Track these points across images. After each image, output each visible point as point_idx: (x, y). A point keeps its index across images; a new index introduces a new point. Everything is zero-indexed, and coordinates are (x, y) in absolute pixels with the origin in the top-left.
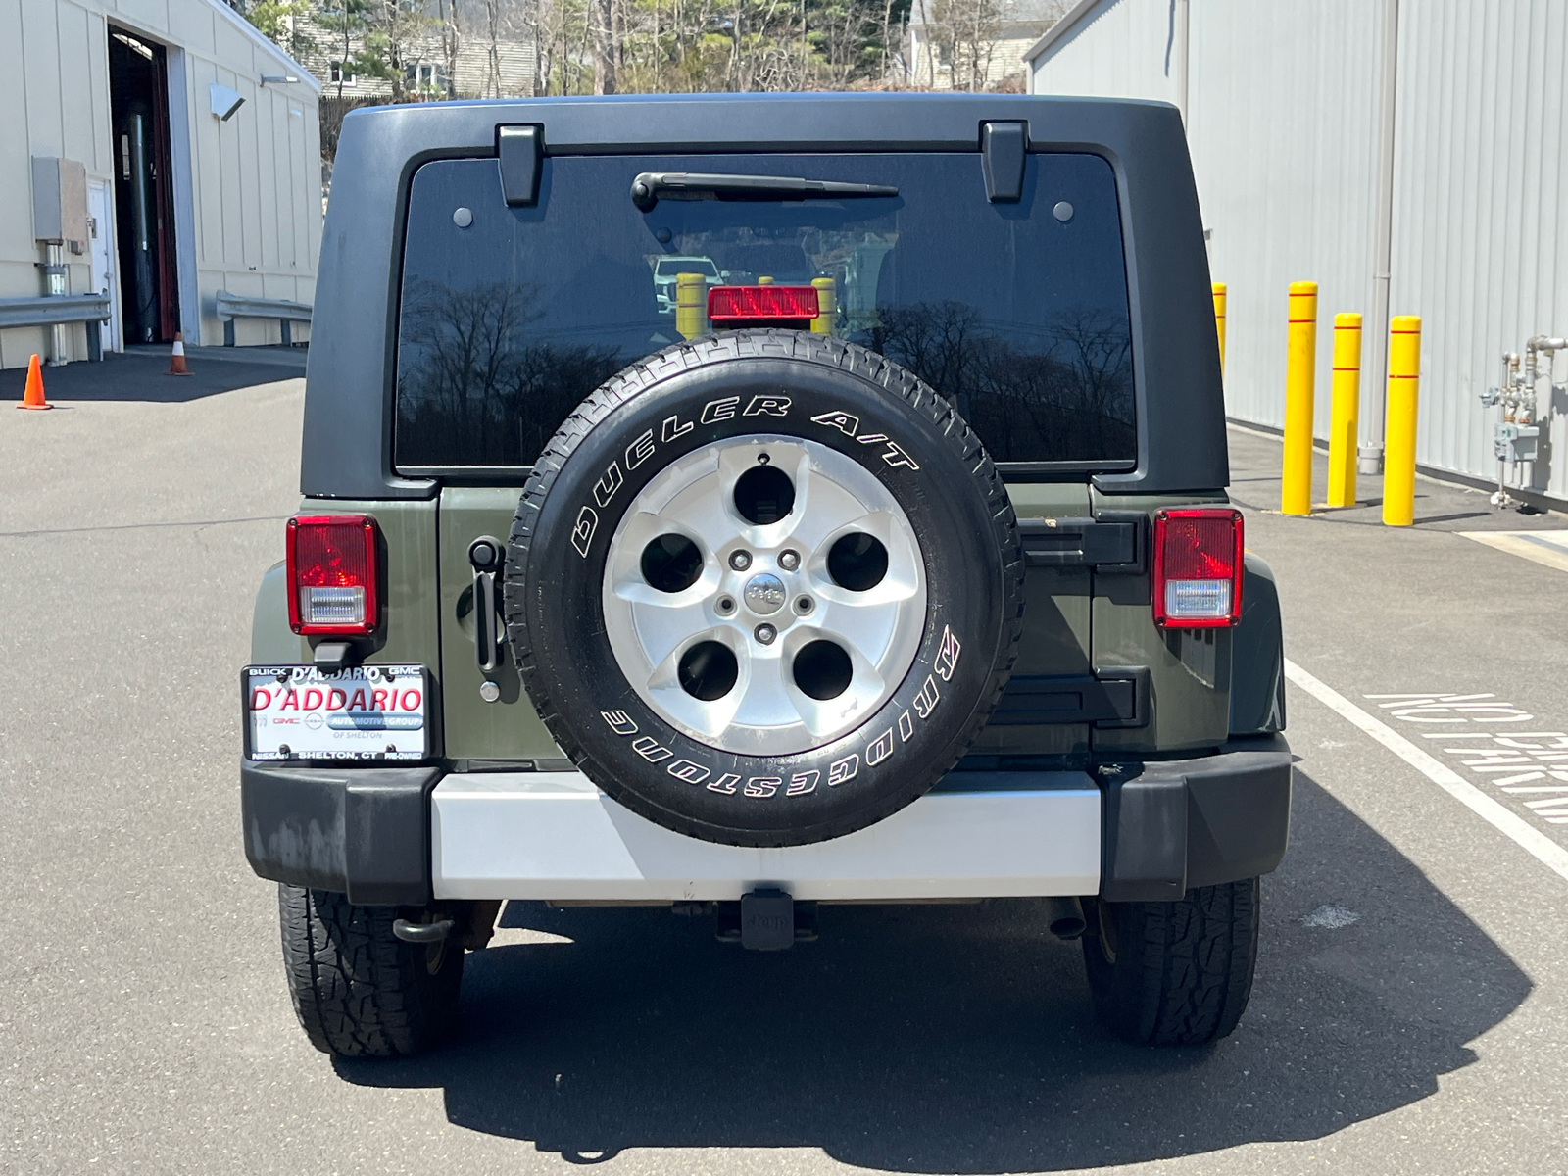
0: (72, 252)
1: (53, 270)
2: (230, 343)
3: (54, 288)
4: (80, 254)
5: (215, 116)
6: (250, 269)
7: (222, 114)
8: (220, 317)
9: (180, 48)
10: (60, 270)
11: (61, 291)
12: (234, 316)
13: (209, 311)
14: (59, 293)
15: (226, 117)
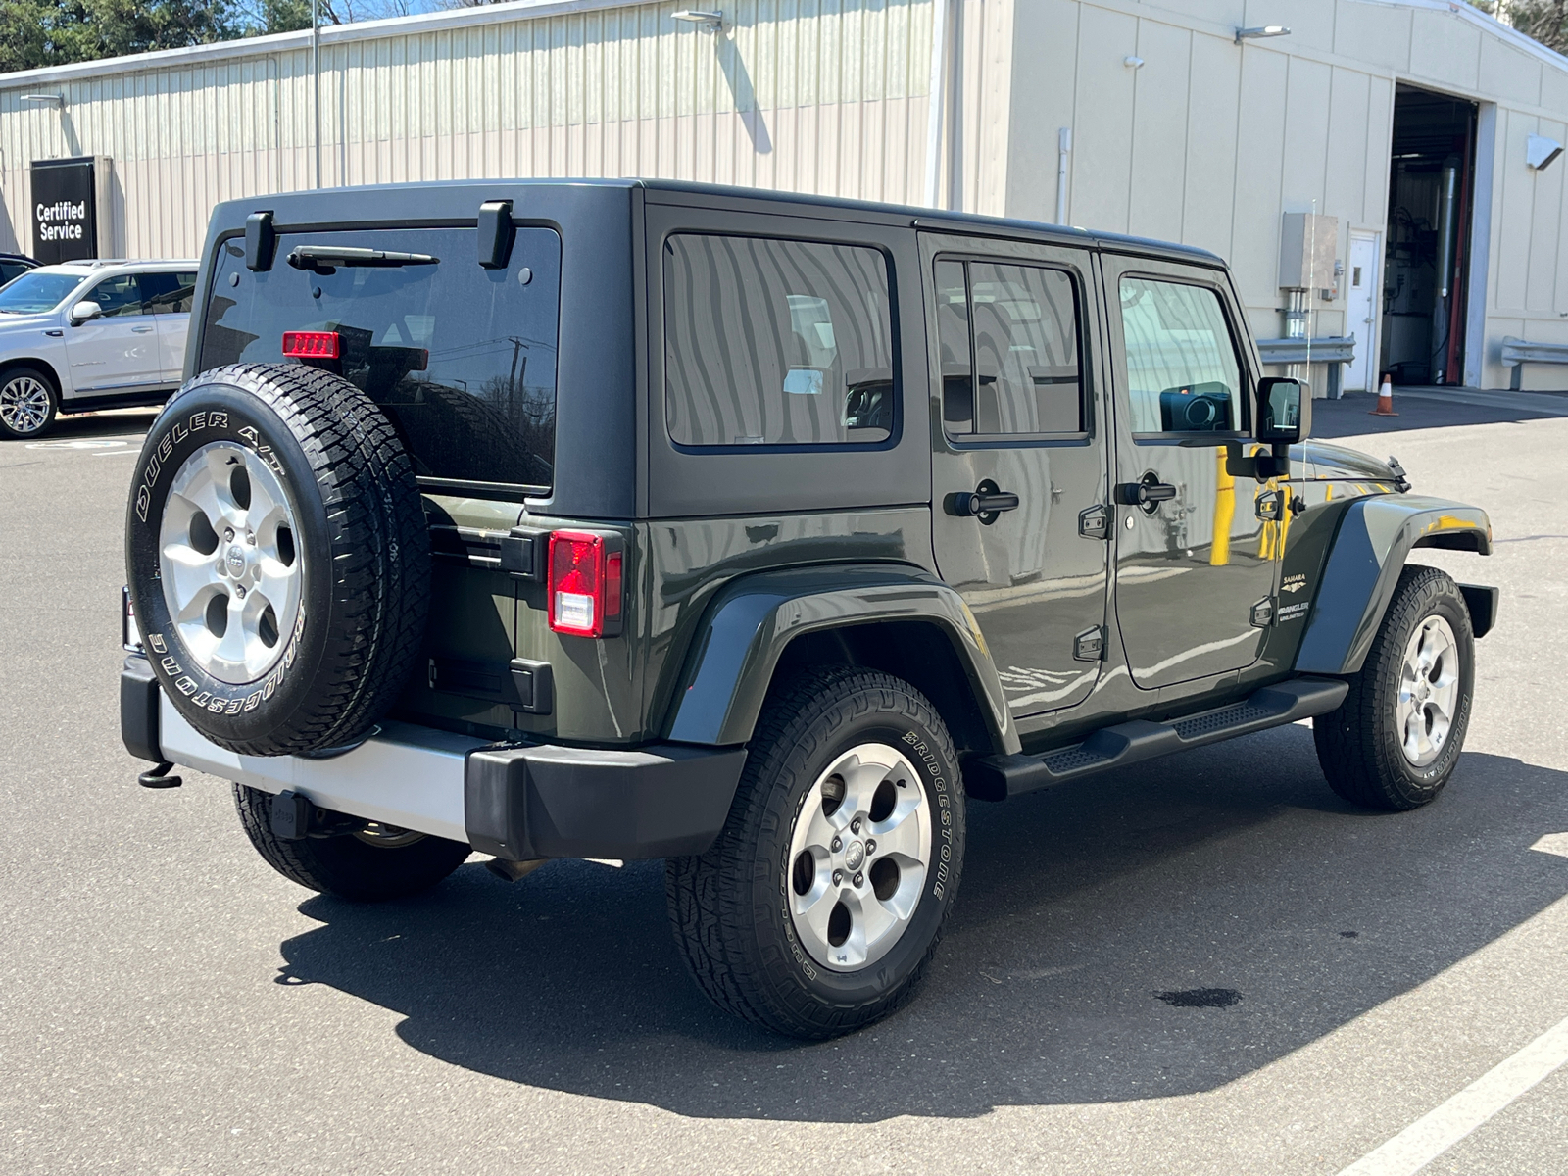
0: (1323, 298)
1: (1293, 315)
2: (1515, 388)
3: (1292, 331)
4: (1330, 300)
5: (1530, 166)
6: (1562, 315)
7: (1537, 164)
8: (1505, 363)
9: (1492, 103)
10: (1301, 315)
11: (1299, 334)
12: (1521, 362)
13: (1495, 357)
14: (1296, 335)
15: (1543, 166)
